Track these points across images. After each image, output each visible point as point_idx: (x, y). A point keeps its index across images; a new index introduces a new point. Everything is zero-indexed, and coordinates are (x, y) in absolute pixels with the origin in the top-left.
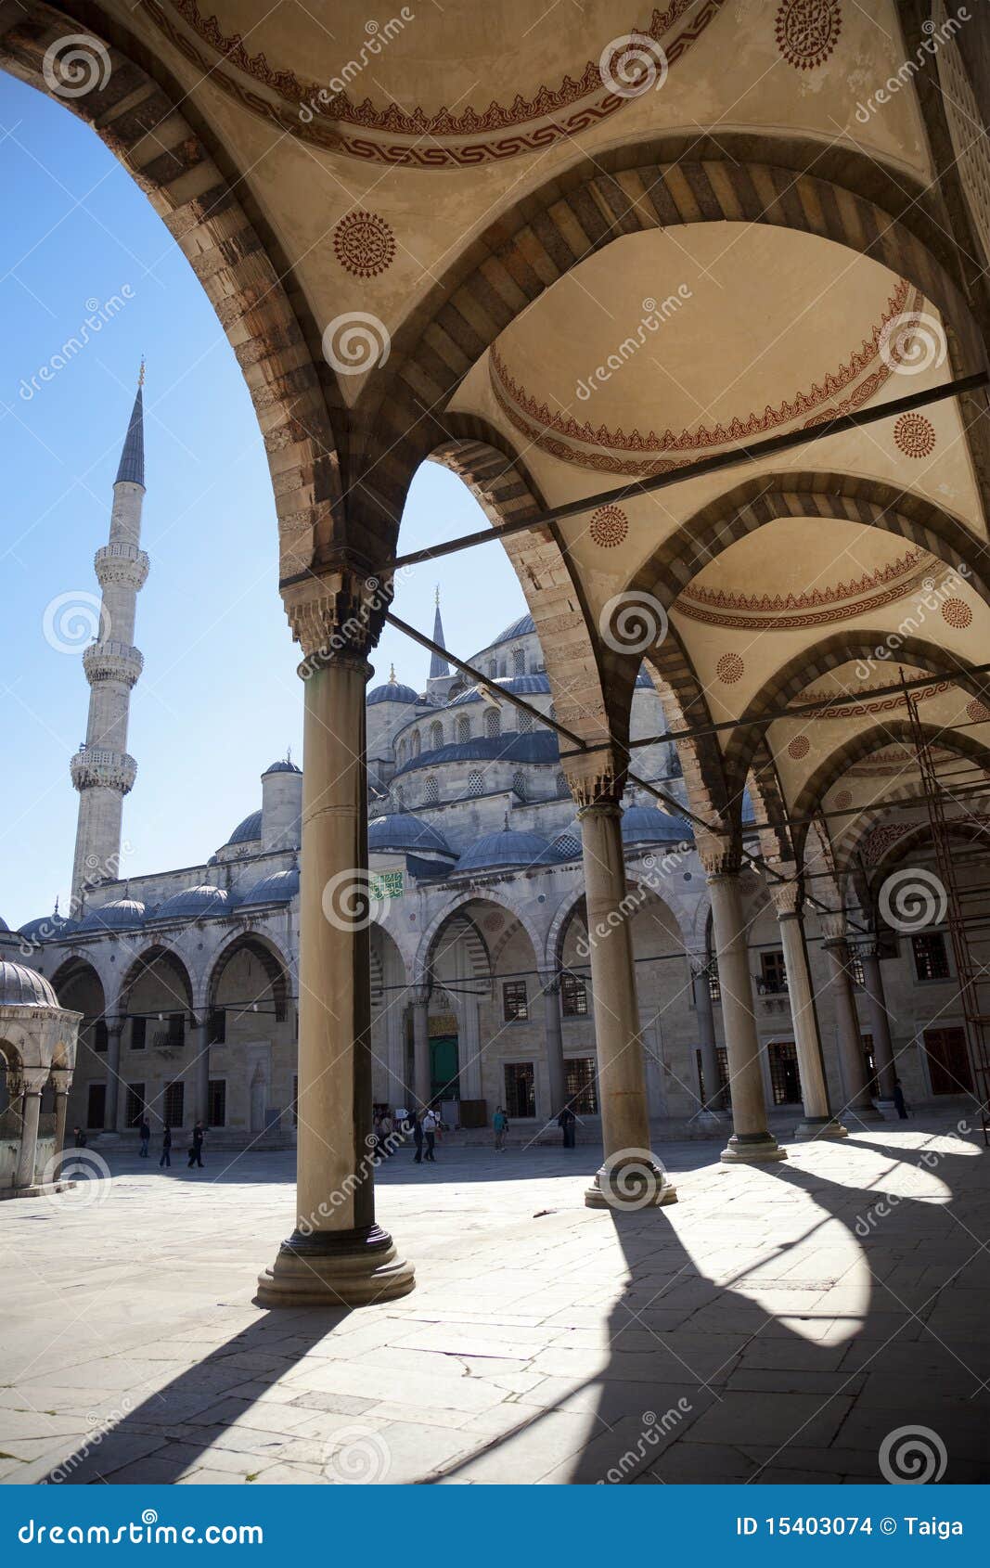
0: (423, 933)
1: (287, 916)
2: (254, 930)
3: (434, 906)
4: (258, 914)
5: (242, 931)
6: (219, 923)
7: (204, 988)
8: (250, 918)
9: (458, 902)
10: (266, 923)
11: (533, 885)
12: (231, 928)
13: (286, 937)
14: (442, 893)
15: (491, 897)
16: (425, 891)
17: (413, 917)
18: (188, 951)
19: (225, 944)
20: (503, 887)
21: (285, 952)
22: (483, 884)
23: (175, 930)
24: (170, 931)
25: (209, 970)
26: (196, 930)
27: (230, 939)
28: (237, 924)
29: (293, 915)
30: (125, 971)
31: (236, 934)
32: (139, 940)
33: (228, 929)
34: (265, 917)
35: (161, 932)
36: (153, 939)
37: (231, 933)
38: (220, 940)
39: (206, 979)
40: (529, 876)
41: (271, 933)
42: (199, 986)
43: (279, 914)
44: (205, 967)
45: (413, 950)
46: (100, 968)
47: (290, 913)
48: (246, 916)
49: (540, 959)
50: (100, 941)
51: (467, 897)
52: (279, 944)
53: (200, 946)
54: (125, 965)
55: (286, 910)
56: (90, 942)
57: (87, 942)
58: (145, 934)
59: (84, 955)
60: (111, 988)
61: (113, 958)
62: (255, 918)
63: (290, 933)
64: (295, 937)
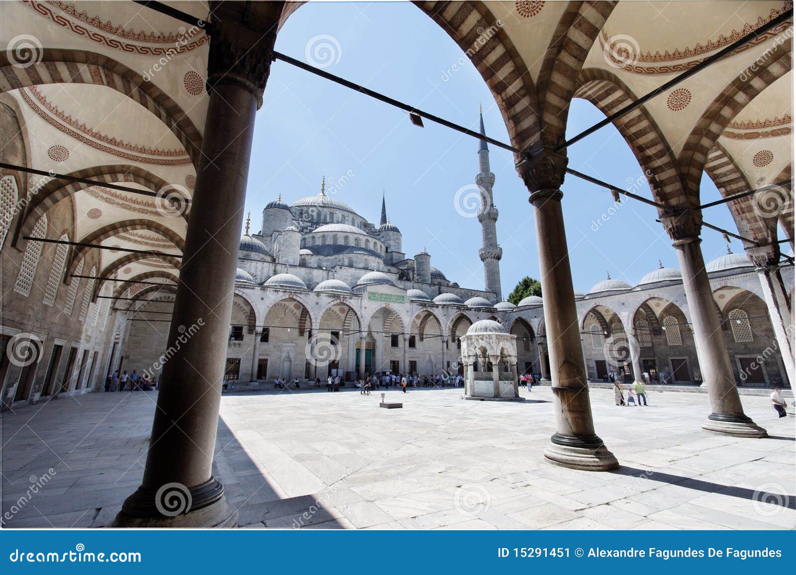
0: (411, 316)
1: (360, 301)
2: (345, 302)
3: (414, 309)
5: (339, 302)
6: (328, 296)
7: (319, 321)
8: (343, 297)
9: (421, 310)
10: (350, 301)
11: (443, 310)
12: (333, 299)
13: (359, 308)
14: (417, 306)
15: (431, 310)
16: (412, 304)
17: (408, 311)
19: (330, 305)
20: (434, 308)
21: (358, 314)
22: (430, 306)
23: (303, 294)
24: (300, 293)
25: (321, 314)
26: (315, 297)
27: (333, 303)
28: (336, 298)
29: (363, 301)
30: (271, 306)
31: (335, 302)
32: (281, 294)
33: (331, 299)
34: (351, 298)
35: (295, 293)
36: (290, 295)
37: (333, 301)
39: (319, 318)
41: (352, 305)
42: (316, 320)
43: (357, 299)
44: (319, 313)
45: (408, 322)
46: (252, 301)
47: (361, 299)
50: (253, 289)
51: (424, 309)
52: (356, 310)
53: (317, 303)
54: (271, 304)
55: (360, 298)
56: (246, 288)
57: (245, 288)
58: (285, 292)
59: (240, 293)
60: (261, 313)
61: (262, 299)
62: (346, 298)
63: (361, 307)
64: (363, 309)
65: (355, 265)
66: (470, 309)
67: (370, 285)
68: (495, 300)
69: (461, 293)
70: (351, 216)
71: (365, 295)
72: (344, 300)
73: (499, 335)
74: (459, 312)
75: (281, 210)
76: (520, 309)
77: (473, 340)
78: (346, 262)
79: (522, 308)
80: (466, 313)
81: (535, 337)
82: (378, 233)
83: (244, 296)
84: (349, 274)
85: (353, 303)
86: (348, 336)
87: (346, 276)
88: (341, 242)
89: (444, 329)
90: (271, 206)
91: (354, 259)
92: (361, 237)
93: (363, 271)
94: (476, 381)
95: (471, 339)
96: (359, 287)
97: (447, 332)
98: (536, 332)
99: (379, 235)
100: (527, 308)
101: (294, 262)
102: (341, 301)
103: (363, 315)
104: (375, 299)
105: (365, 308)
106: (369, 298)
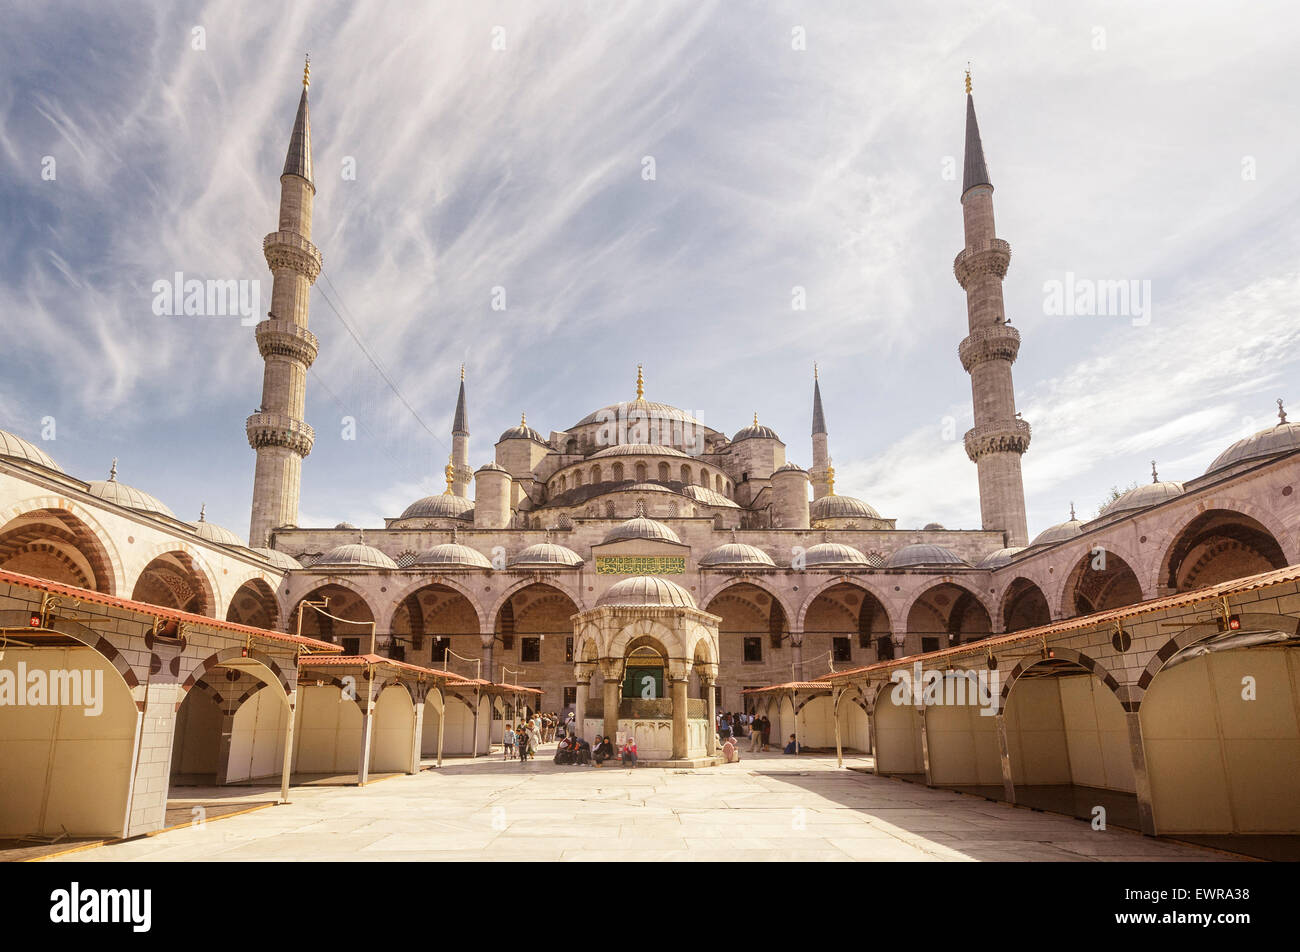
0: (702, 599)
1: (579, 576)
2: (545, 582)
3: (711, 583)
5: (532, 581)
7: (492, 619)
8: (540, 573)
9: (731, 583)
10: (557, 578)
11: (789, 579)
12: (521, 578)
13: (577, 590)
14: (717, 576)
15: (757, 583)
16: (705, 573)
17: (693, 589)
18: (474, 590)
19: (514, 590)
20: (766, 578)
21: (576, 600)
22: (751, 574)
23: (458, 574)
24: (453, 574)
25: (497, 608)
26: (484, 577)
27: (519, 586)
28: (527, 576)
29: (584, 576)
30: (400, 601)
31: (525, 584)
32: (416, 578)
33: (516, 579)
34: (557, 574)
35: (443, 574)
36: (433, 578)
37: (521, 581)
38: (511, 586)
39: (493, 614)
40: (787, 574)
42: (487, 618)
43: (571, 573)
44: (493, 604)
46: (367, 595)
47: (581, 573)
48: (539, 571)
50: (367, 574)
51: (738, 580)
52: (571, 595)
53: (488, 589)
54: (399, 596)
55: (578, 571)
56: (354, 574)
57: (350, 574)
58: (424, 574)
59: (346, 584)
60: (382, 612)
61: (384, 590)
62: (546, 574)
63: (581, 588)
64: (586, 591)
65: (618, 514)
66: (871, 572)
71: (589, 564)
72: (542, 578)
75: (518, 441)
78: (603, 511)
83: (352, 587)
85: (564, 582)
87: (595, 536)
90: (509, 436)
91: (617, 503)
101: (493, 524)
102: (538, 581)
103: (586, 603)
104: (612, 571)
105: (591, 589)
106: (600, 569)
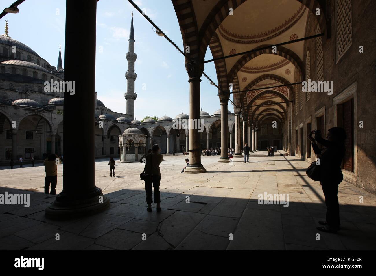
1: (51, 114)
2: (39, 114)
4: (41, 111)
5: (34, 113)
6: (25, 109)
10: (43, 114)
12: (30, 112)
13: (50, 118)
18: (9, 114)
19: (27, 115)
21: (50, 121)
26: (13, 110)
27: (29, 114)
29: (53, 115)
31: (31, 114)
33: (27, 112)
34: (44, 112)
38: (25, 113)
41: (45, 116)
43: (48, 113)
44: (18, 119)
47: (52, 114)
48: (37, 110)
49: (105, 133)
52: (48, 120)
53: (15, 114)
55: (51, 113)
62: (40, 112)
63: (52, 118)
64: (53, 119)
66: (119, 123)
67: (58, 105)
68: (131, 119)
69: (114, 114)
70: (37, 57)
71: (54, 111)
72: (38, 113)
73: (139, 135)
74: (114, 124)
76: (144, 124)
77: (127, 137)
79: (145, 124)
80: (117, 124)
81: (149, 136)
82: (59, 74)
84: (39, 97)
85: (46, 115)
86: (40, 135)
88: (30, 74)
89: (105, 132)
92: (47, 74)
93: (50, 97)
94: (126, 155)
95: (125, 136)
96: (49, 106)
97: (106, 133)
98: (150, 134)
99: (60, 75)
100: (147, 123)
102: (36, 113)
103: (53, 123)
104: (61, 114)
105: (55, 118)
106: (58, 113)
